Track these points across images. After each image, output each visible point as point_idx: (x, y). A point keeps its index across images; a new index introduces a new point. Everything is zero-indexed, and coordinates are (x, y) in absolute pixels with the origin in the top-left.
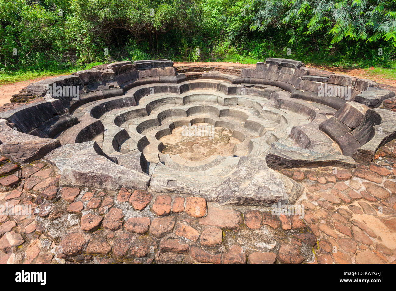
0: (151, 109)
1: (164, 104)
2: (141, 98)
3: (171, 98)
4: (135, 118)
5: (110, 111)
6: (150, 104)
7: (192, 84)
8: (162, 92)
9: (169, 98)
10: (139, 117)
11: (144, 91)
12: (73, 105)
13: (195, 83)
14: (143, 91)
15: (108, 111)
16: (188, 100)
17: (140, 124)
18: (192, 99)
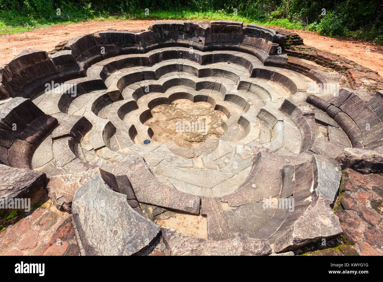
0: (211, 75)
1: (228, 78)
2: (221, 62)
3: (237, 75)
4: (190, 73)
5: (183, 59)
6: (212, 69)
7: (277, 74)
8: (245, 67)
9: (235, 74)
10: (193, 74)
11: (229, 57)
12: (166, 43)
13: (281, 75)
14: (227, 57)
15: (182, 58)
16: (248, 87)
17: (182, 79)
18: (253, 88)
